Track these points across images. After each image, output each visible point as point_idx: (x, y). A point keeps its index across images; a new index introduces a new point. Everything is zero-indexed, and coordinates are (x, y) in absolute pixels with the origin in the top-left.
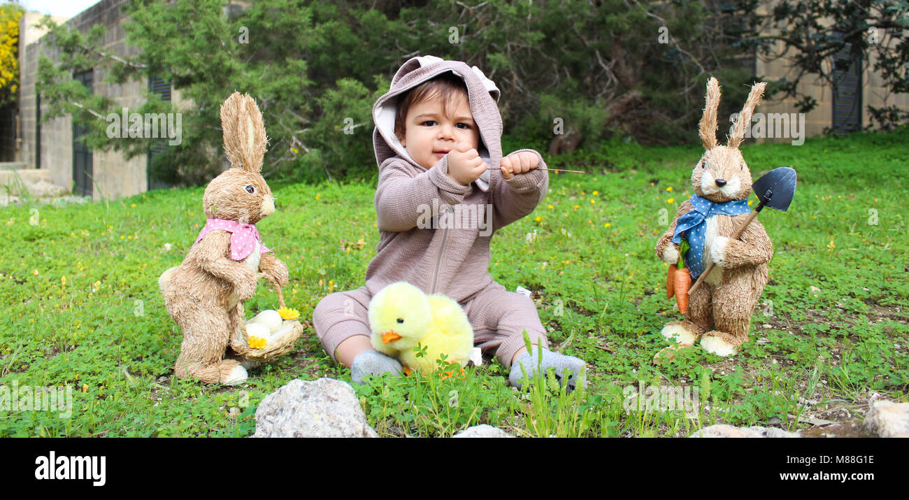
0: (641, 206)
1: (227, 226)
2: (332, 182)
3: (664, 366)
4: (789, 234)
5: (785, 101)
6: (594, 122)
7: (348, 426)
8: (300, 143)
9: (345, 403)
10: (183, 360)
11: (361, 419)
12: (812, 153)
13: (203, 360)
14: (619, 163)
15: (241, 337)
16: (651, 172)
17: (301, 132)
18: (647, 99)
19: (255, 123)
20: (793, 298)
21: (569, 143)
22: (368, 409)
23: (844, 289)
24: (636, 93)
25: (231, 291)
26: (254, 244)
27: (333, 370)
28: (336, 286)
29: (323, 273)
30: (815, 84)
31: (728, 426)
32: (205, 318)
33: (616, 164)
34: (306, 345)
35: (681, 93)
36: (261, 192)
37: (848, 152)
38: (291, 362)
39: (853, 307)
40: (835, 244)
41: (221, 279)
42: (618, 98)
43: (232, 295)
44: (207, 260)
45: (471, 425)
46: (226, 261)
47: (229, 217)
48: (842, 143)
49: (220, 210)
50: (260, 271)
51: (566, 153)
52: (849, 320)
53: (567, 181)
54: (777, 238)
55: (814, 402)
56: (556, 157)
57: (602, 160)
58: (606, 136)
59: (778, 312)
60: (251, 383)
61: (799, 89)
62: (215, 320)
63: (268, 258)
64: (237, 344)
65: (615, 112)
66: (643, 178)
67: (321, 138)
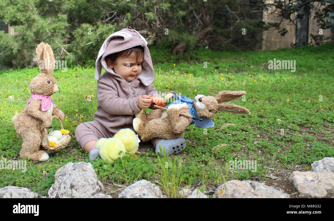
0: (211, 80)
1: (40, 98)
2: (79, 67)
3: (216, 153)
4: (272, 94)
5: (275, 31)
6: (192, 42)
7: (91, 181)
8: (65, 51)
9: (90, 172)
10: (23, 151)
11: (96, 178)
12: (285, 55)
13: (31, 151)
14: (202, 59)
15: (46, 142)
16: (216, 63)
17: (65, 46)
18: (214, 31)
19: (50, 55)
20: (270, 124)
21: (181, 50)
22: (98, 173)
23: (291, 120)
24: (210, 29)
25: (42, 123)
26: (51, 104)
27: (83, 154)
28: (83, 117)
29: (77, 111)
30: (288, 24)
31: (237, 180)
32: (32, 134)
33: (201, 60)
34: (72, 143)
35: (229, 30)
36: (53, 83)
37: (300, 56)
38: (66, 151)
39: (293, 128)
40: (289, 100)
41: (37, 119)
42: (202, 30)
43: (42, 125)
44: (32, 111)
45: (138, 180)
46: (40, 112)
47: (40, 94)
48: (298, 51)
49: (37, 91)
50: (53, 115)
51: (180, 54)
52: (291, 133)
53: (180, 68)
54: (266, 96)
55: (273, 169)
56: (175, 56)
57: (195, 57)
58: (197, 47)
59: (263, 130)
60: (51, 160)
61: (281, 26)
62: (35, 135)
63: (56, 110)
64: (44, 144)
65: (201, 37)
66: (212, 66)
67: (74, 49)
